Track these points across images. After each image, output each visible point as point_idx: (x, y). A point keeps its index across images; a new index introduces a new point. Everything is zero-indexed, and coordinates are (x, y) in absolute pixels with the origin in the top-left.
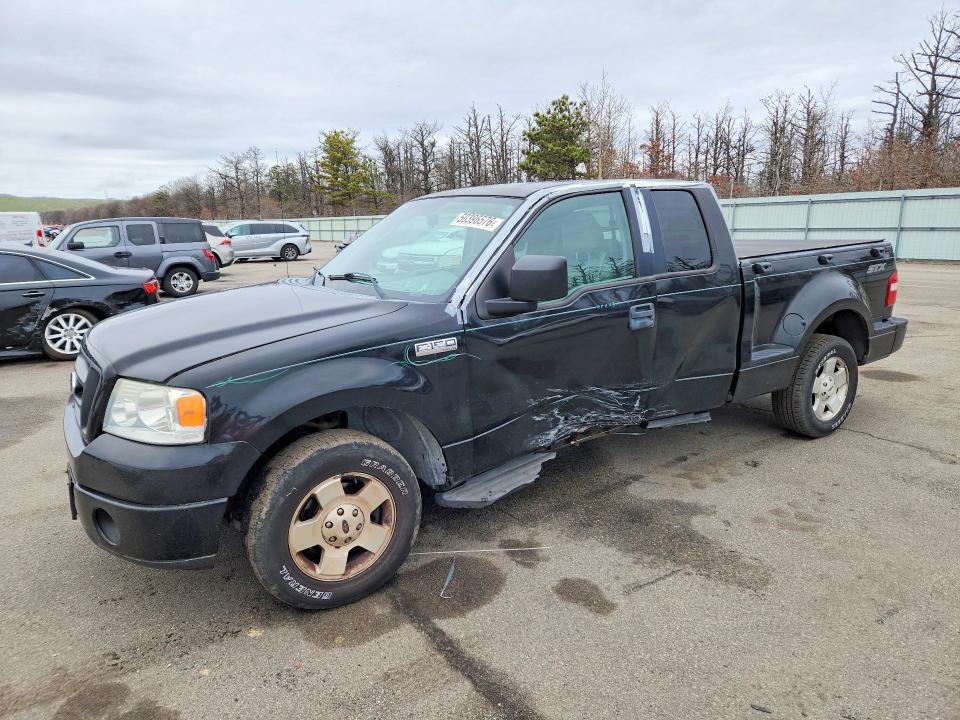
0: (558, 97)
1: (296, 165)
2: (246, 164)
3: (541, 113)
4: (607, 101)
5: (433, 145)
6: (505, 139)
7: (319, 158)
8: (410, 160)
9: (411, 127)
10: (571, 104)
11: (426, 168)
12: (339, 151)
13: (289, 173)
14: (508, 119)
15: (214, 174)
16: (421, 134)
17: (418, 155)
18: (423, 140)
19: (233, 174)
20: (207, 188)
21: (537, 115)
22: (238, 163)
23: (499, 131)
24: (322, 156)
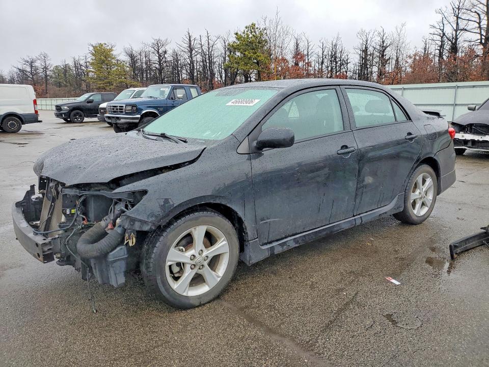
0: (249, 24)
1: (71, 64)
2: (38, 64)
3: (239, 33)
4: (279, 27)
5: (165, 52)
6: (210, 50)
7: (89, 60)
8: (148, 62)
9: (150, 41)
10: (257, 28)
11: (161, 67)
12: (102, 55)
13: (66, 69)
14: (213, 38)
15: (15, 70)
16: (158, 45)
17: (155, 58)
18: (159, 50)
19: (29, 69)
20: (9, 78)
21: (237, 34)
22: (32, 62)
23: (207, 45)
24: (90, 58)
